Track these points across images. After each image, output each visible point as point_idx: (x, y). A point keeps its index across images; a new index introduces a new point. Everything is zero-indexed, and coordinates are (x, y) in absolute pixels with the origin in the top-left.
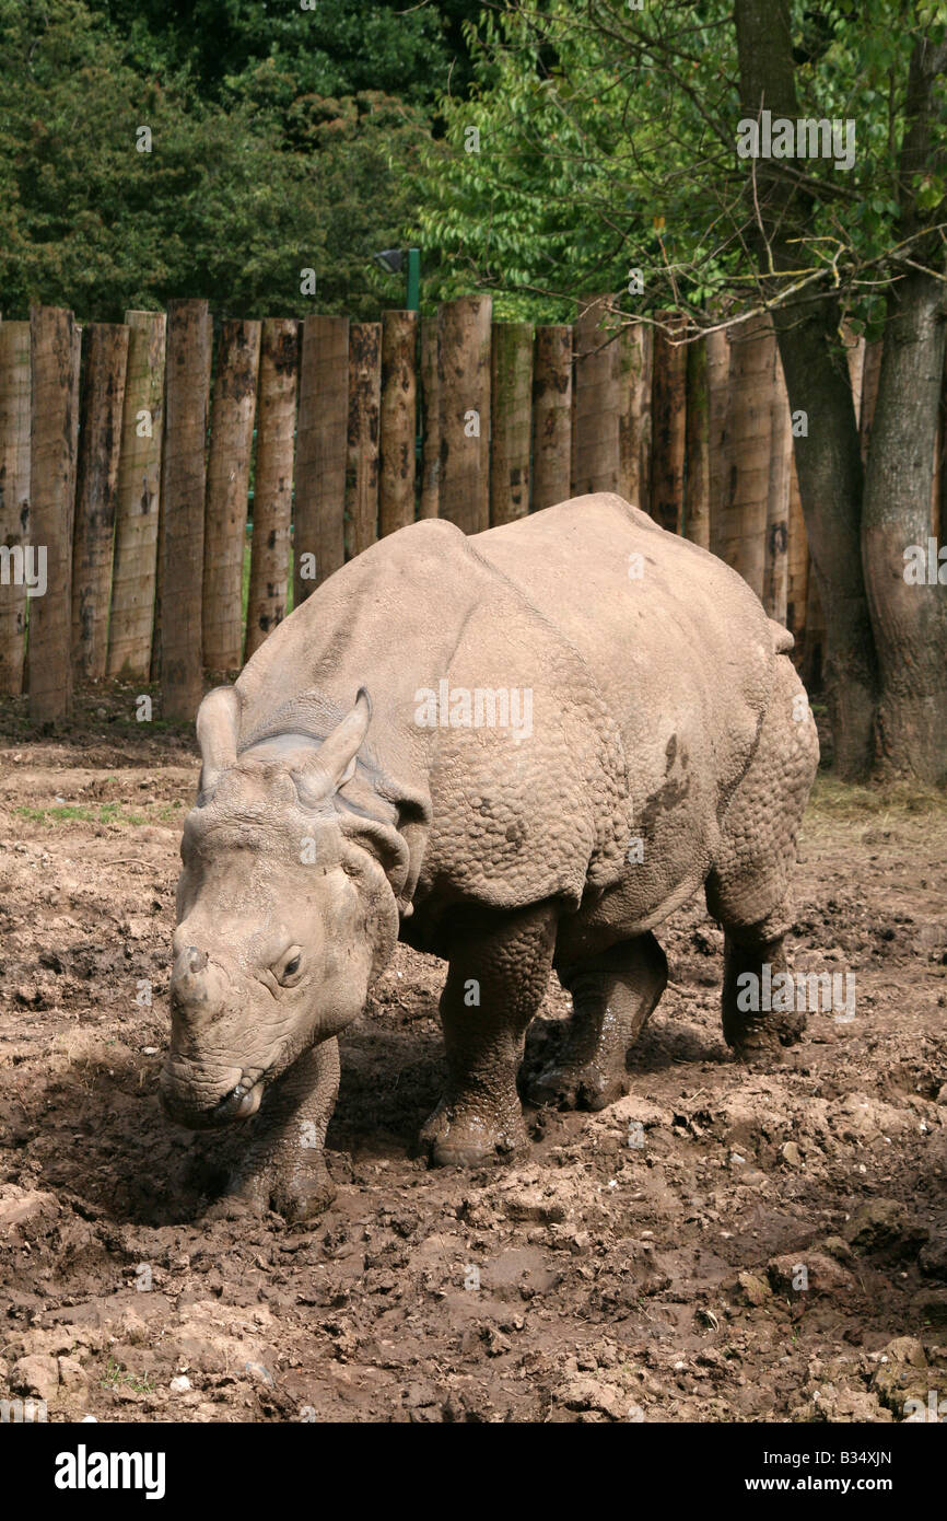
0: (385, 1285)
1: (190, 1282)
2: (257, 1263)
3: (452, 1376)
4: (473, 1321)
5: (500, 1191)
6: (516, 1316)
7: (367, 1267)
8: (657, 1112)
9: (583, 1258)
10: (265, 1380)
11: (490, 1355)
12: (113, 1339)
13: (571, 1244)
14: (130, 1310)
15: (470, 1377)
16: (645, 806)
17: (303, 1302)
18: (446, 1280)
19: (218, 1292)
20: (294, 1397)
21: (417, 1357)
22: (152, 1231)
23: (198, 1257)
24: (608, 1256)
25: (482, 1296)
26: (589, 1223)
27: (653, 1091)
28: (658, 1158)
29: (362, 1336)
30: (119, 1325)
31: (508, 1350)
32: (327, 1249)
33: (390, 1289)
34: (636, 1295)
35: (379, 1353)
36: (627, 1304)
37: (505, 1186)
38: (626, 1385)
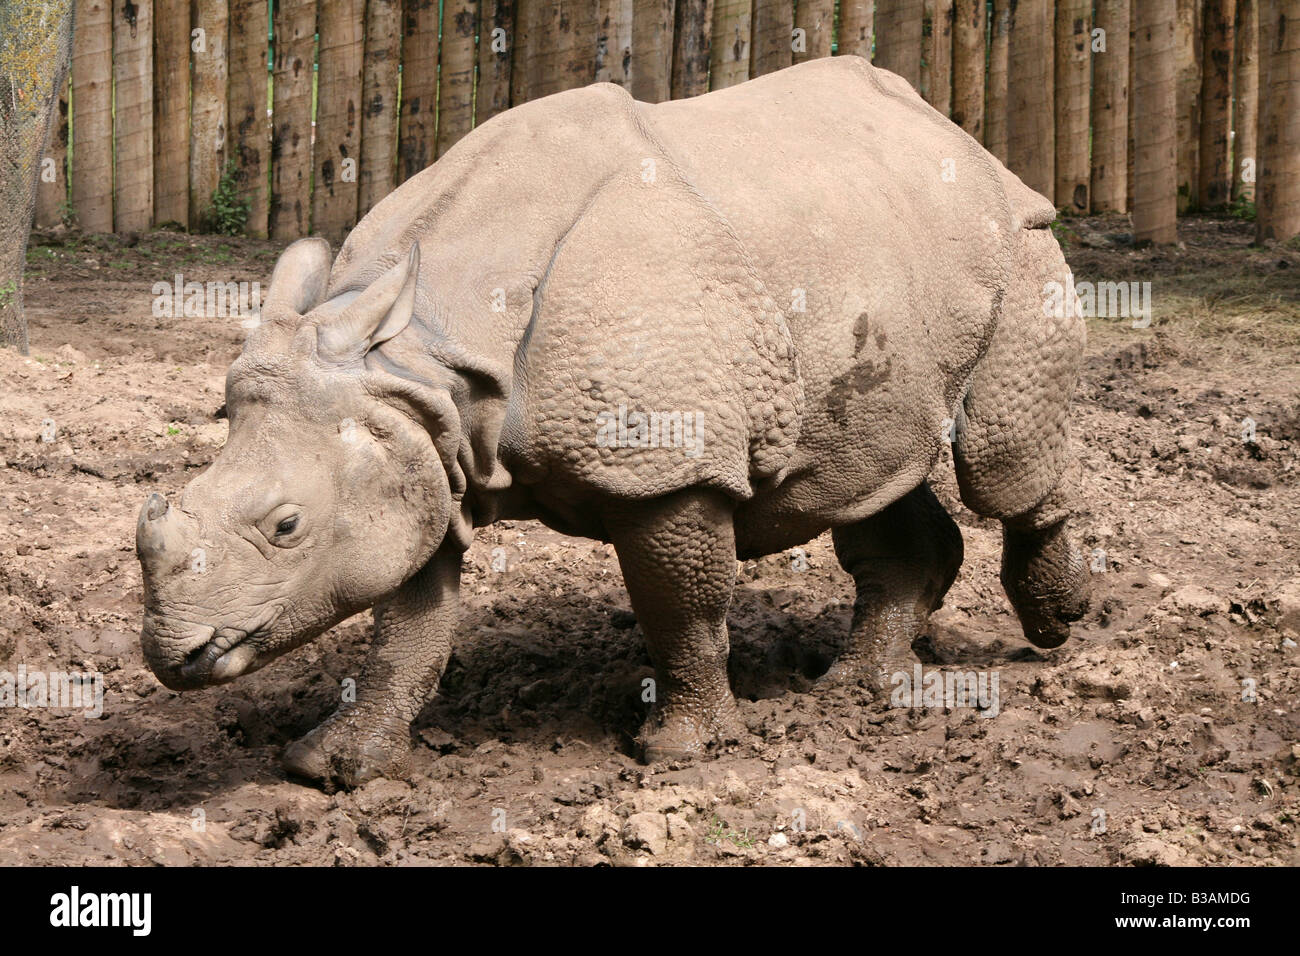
0: (964, 754)
1: (786, 749)
2: (847, 733)
3: (1027, 836)
4: (1046, 787)
5: (1071, 670)
6: (1086, 782)
7: (948, 737)
8: (1214, 600)
9: (1148, 732)
10: (856, 838)
11: (1062, 817)
12: (716, 799)
13: (1136, 719)
14: (731, 773)
15: (1044, 837)
16: (830, 389)
17: (889, 769)
18: (1021, 750)
19: (811, 759)
20: (882, 854)
21: (995, 818)
22: (750, 703)
23: (792, 727)
24: (1171, 729)
25: (1054, 764)
26: (1153, 700)
27: (1211, 582)
28: (1216, 642)
29: (945, 799)
30: (721, 786)
31: (1078, 814)
32: (911, 721)
33: (969, 758)
34: (1196, 764)
35: (960, 814)
36: (1188, 773)
37: (1075, 665)
38: (1188, 845)
